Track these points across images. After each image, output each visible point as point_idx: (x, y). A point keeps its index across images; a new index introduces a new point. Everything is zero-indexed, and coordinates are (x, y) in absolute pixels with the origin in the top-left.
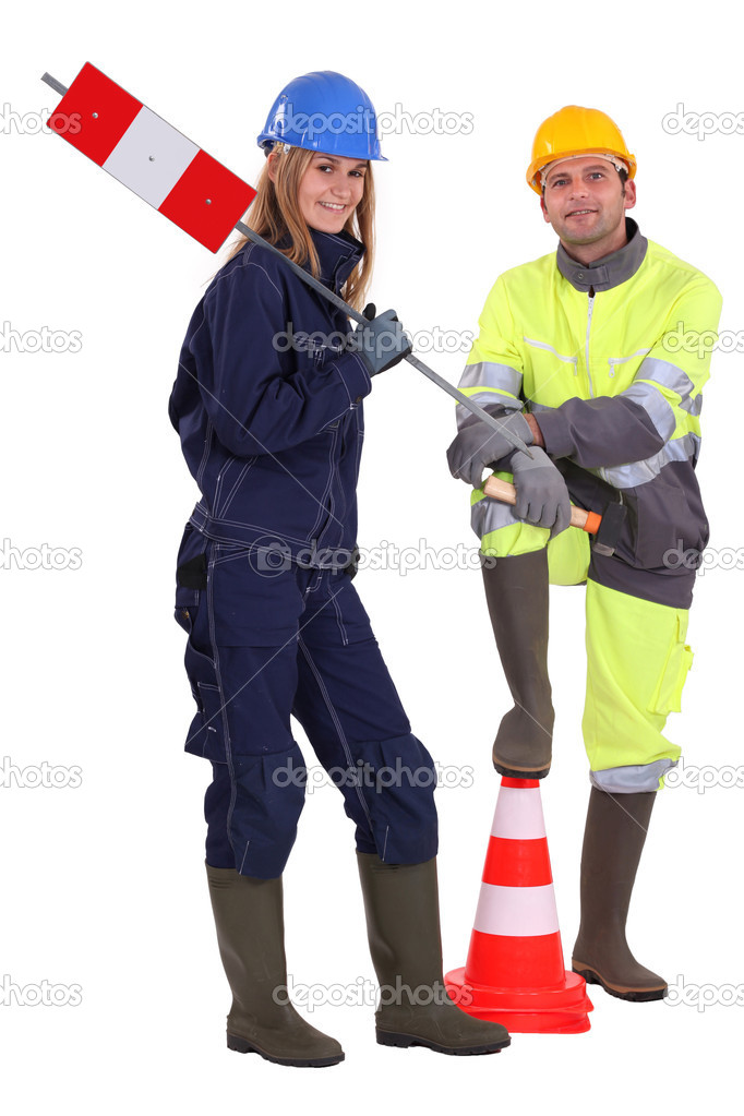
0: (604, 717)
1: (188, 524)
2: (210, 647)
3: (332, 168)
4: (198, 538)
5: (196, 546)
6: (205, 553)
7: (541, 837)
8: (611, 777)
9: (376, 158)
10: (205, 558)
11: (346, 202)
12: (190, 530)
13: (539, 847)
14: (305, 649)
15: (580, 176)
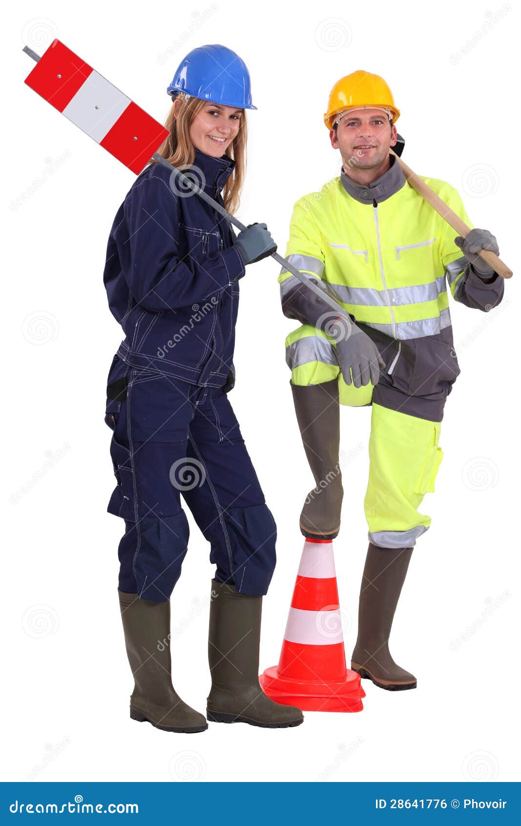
0: (380, 498)
1: (116, 355)
2: (128, 442)
3: (218, 112)
4: (123, 366)
5: (120, 372)
6: (126, 377)
7: (332, 577)
8: (383, 537)
9: (249, 107)
10: (126, 380)
11: (226, 136)
12: (117, 360)
13: (331, 583)
14: (193, 443)
15: (368, 122)
